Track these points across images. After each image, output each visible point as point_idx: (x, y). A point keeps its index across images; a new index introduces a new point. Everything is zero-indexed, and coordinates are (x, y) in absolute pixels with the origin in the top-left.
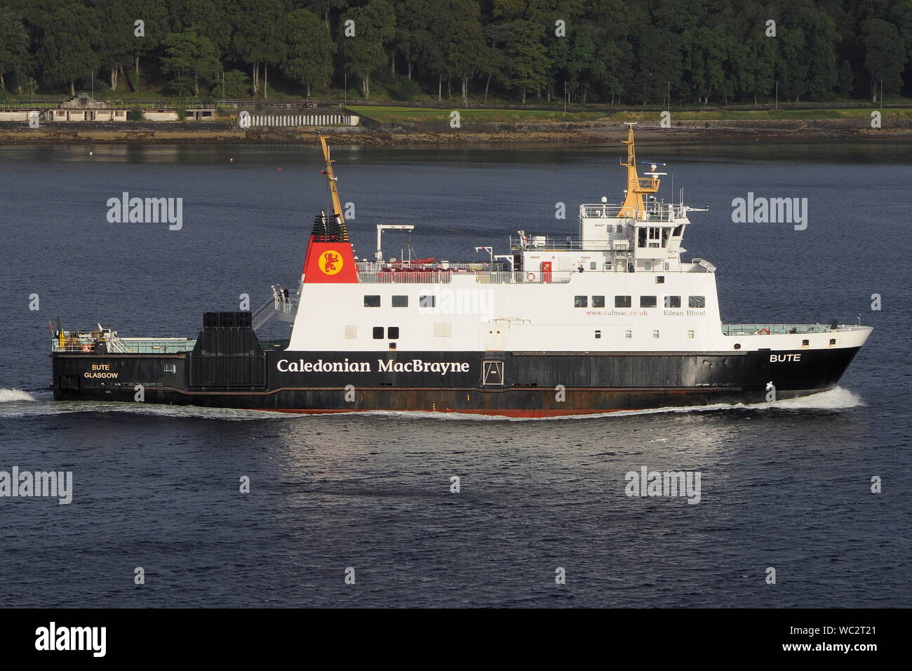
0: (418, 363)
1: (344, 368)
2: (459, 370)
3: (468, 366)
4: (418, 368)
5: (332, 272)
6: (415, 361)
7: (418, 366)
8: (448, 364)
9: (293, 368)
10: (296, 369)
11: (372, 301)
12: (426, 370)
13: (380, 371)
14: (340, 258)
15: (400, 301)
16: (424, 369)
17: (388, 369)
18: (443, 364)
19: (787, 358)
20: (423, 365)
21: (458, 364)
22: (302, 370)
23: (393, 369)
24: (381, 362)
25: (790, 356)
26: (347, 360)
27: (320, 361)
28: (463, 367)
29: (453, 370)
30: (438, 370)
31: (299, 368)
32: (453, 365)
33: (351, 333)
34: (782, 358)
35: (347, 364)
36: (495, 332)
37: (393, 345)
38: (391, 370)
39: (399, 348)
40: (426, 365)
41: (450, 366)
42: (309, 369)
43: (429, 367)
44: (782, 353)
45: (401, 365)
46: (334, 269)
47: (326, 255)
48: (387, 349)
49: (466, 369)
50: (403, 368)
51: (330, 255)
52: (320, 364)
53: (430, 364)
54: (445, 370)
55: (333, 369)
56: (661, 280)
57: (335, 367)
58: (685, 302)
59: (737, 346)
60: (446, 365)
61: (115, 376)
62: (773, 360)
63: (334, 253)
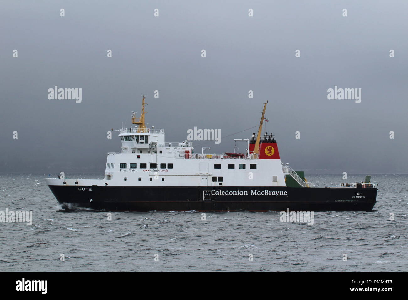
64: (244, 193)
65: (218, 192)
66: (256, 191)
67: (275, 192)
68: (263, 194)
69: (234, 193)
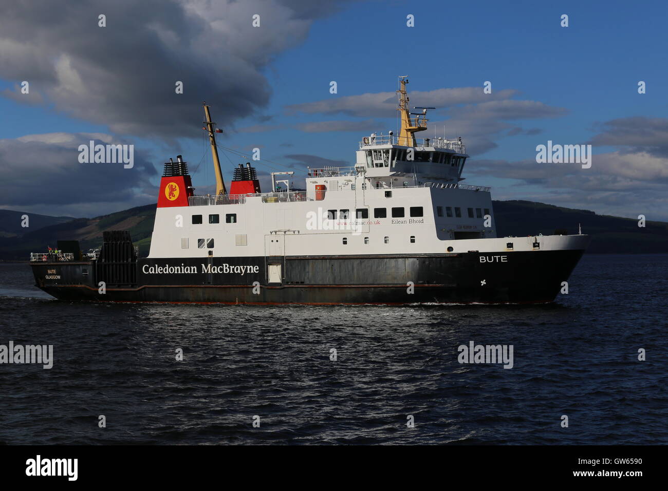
0: (226, 266)
1: (181, 271)
2: (252, 272)
3: (258, 269)
4: (226, 270)
5: (173, 199)
6: (224, 265)
7: (227, 268)
8: (245, 267)
9: (152, 271)
10: (153, 272)
11: (197, 219)
12: (231, 272)
13: (203, 272)
14: (177, 188)
15: (214, 219)
16: (230, 271)
17: (208, 271)
18: (242, 267)
19: (495, 259)
20: (229, 268)
21: (252, 267)
22: (157, 272)
23: (211, 271)
24: (203, 265)
25: (497, 257)
26: (183, 264)
27: (167, 265)
28: (254, 269)
29: (248, 272)
30: (239, 271)
31: (155, 271)
32: (249, 267)
33: (185, 245)
34: (490, 259)
35: (183, 267)
36: (275, 241)
37: (210, 253)
38: (209, 272)
39: (214, 255)
40: (231, 267)
41: (247, 268)
42: (161, 271)
43: (233, 269)
44: (489, 255)
45: (216, 267)
46: (174, 196)
47: (169, 186)
48: (207, 255)
49: (257, 270)
50: (217, 270)
51: (172, 185)
52: (167, 268)
53: (233, 267)
54: (243, 271)
55: (175, 271)
56: (388, 194)
57: (176, 270)
58: (407, 212)
59: (450, 249)
60: (244, 268)
61: (59, 277)
62: (482, 261)
63: (174, 184)
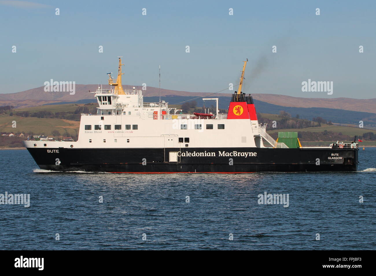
64: (211, 155)
65: (185, 153)
66: (224, 152)
67: (244, 153)
68: (231, 155)
69: (201, 154)
